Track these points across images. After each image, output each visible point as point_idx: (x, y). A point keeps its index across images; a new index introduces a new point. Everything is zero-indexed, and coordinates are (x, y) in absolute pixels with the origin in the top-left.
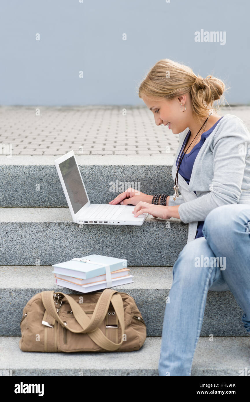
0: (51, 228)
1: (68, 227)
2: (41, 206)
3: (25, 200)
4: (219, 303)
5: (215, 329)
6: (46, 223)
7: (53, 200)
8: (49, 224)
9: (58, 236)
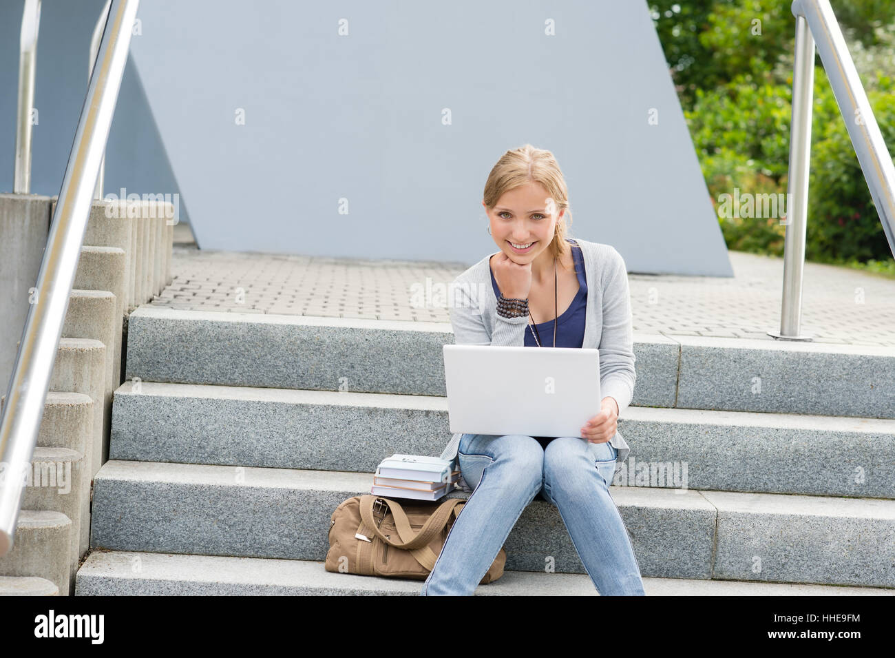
0: (415, 419)
1: (439, 417)
2: (387, 392)
3: (364, 382)
4: (662, 528)
5: (655, 566)
6: (408, 410)
7: (407, 383)
8: (412, 413)
9: (424, 431)
